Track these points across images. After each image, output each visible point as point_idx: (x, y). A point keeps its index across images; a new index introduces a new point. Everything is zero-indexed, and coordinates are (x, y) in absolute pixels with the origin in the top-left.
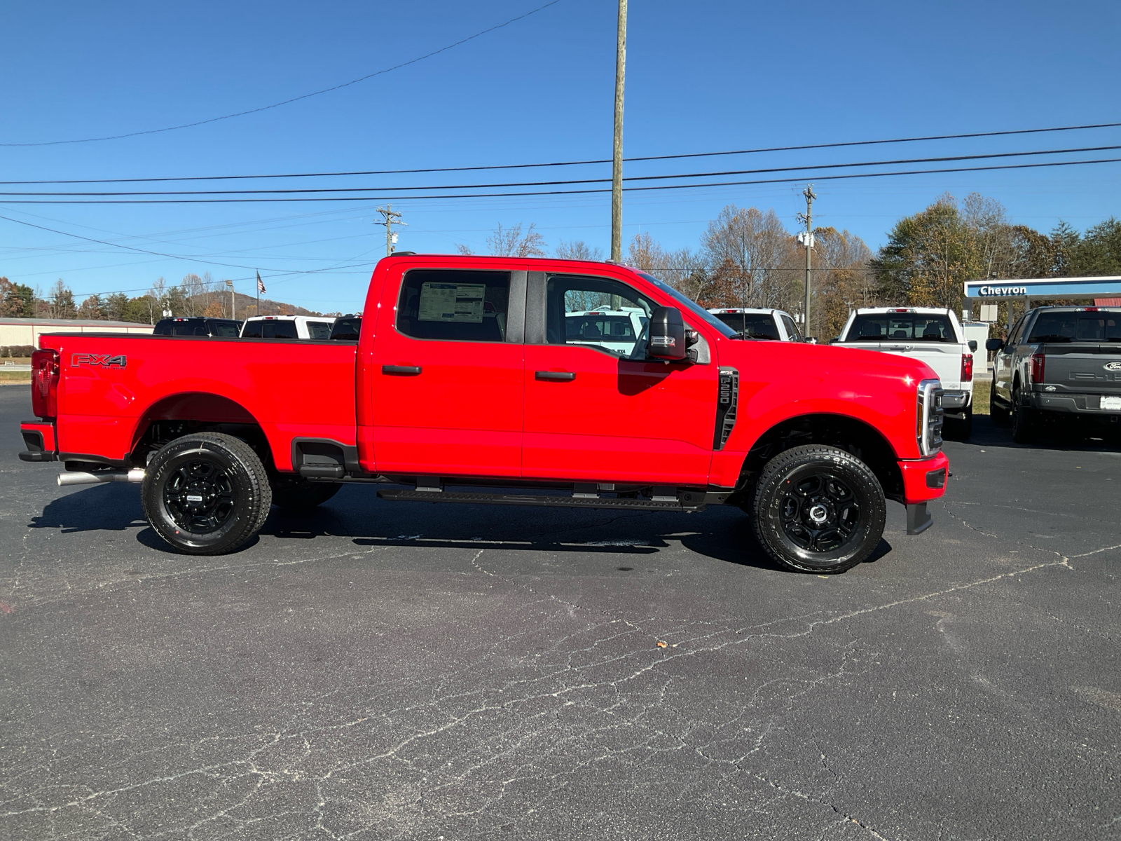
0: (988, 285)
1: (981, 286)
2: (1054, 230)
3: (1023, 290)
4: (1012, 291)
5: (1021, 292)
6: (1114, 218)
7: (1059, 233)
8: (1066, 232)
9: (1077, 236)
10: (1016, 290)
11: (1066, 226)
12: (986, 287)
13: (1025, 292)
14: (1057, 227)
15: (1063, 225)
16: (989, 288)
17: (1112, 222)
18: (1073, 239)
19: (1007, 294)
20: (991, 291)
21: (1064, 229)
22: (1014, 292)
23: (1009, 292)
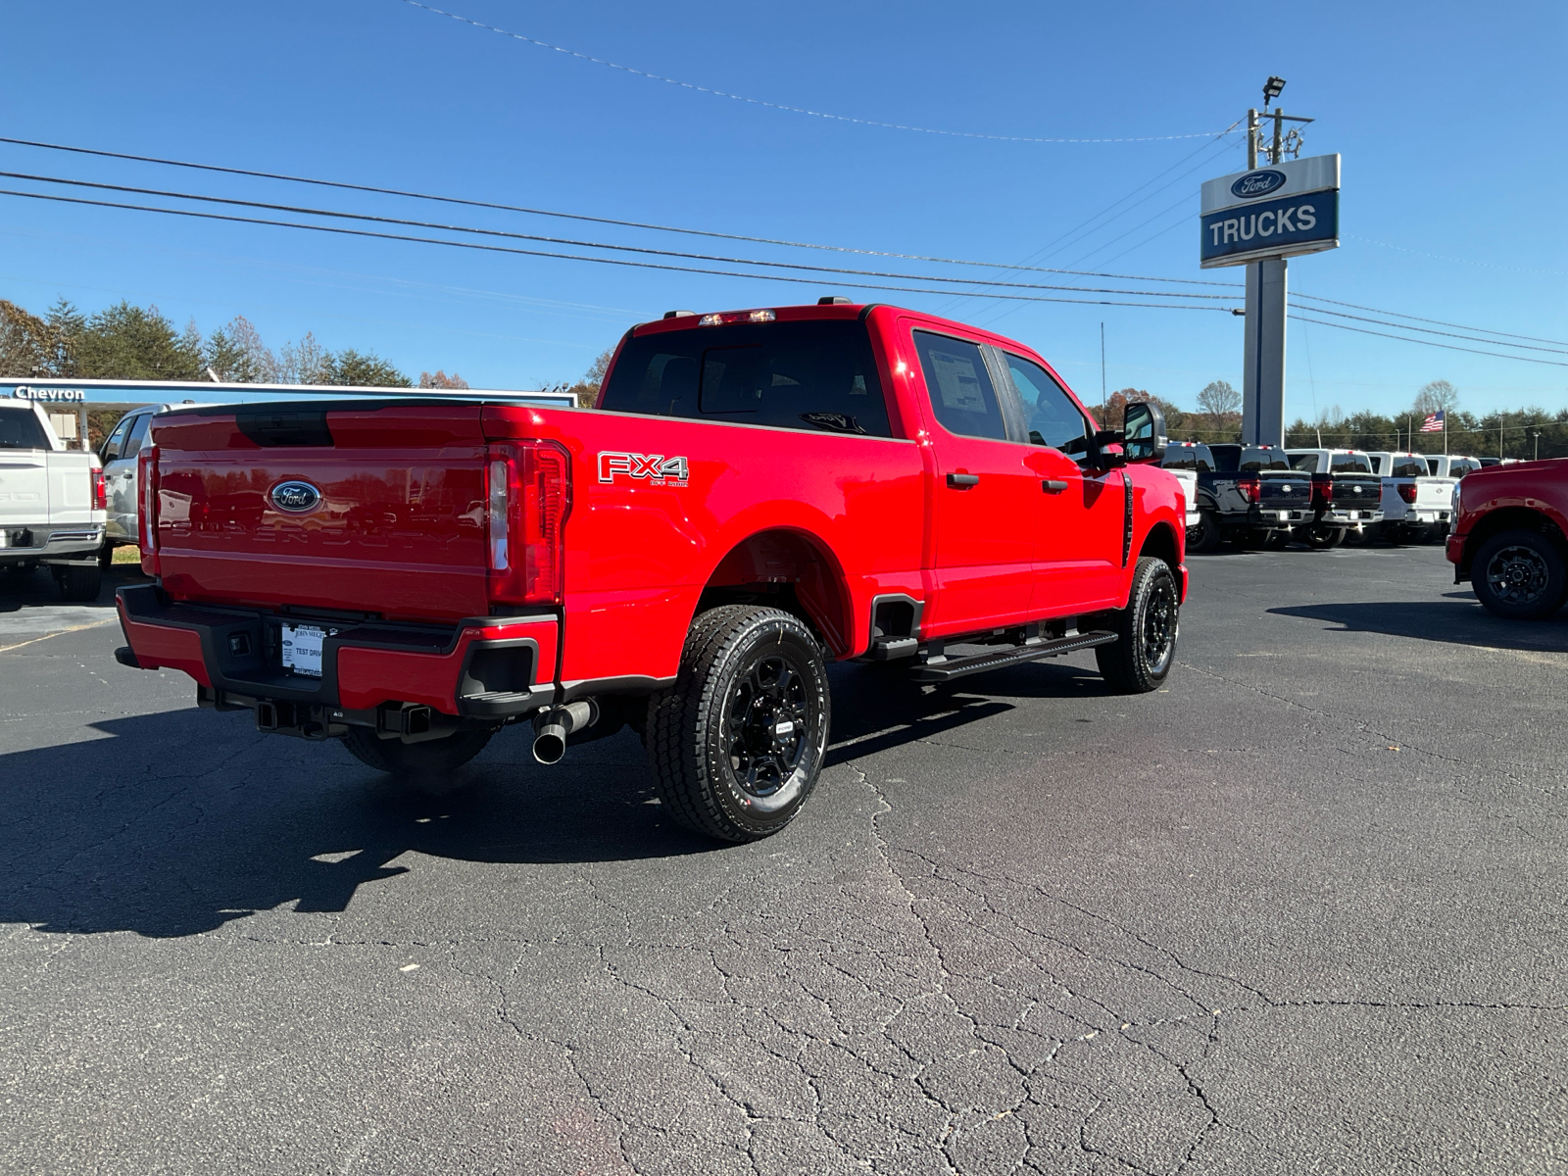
0: (27, 385)
1: (17, 385)
2: (52, 310)
3: (80, 395)
4: (63, 395)
5: (77, 397)
6: (126, 302)
7: (59, 315)
8: (70, 315)
9: (82, 323)
10: (69, 394)
11: (69, 307)
12: (24, 388)
13: (83, 397)
14: (57, 307)
15: (65, 305)
16: (29, 389)
17: (125, 309)
18: (77, 326)
19: (57, 399)
20: (33, 394)
21: (66, 310)
22: (67, 396)
23: (60, 397)
